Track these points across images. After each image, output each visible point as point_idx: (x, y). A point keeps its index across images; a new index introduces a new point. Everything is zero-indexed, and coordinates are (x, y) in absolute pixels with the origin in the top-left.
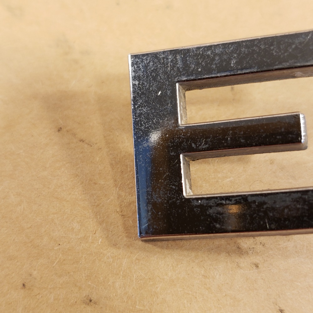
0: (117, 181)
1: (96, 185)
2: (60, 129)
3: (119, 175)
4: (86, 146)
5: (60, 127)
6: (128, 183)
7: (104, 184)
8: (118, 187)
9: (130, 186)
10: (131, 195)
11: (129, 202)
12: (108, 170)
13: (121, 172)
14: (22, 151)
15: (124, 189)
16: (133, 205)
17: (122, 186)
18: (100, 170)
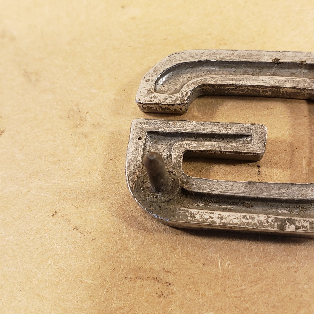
0: (106, 281)
1: (83, 284)
2: (55, 213)
3: (109, 273)
4: (79, 235)
5: (54, 211)
6: (117, 284)
7: (91, 283)
8: (106, 287)
9: (119, 289)
10: (119, 300)
11: (116, 308)
12: (98, 267)
13: (113, 269)
14: (11, 237)
15: (113, 291)
16: (120, 312)
17: (110, 287)
18: (89, 266)
